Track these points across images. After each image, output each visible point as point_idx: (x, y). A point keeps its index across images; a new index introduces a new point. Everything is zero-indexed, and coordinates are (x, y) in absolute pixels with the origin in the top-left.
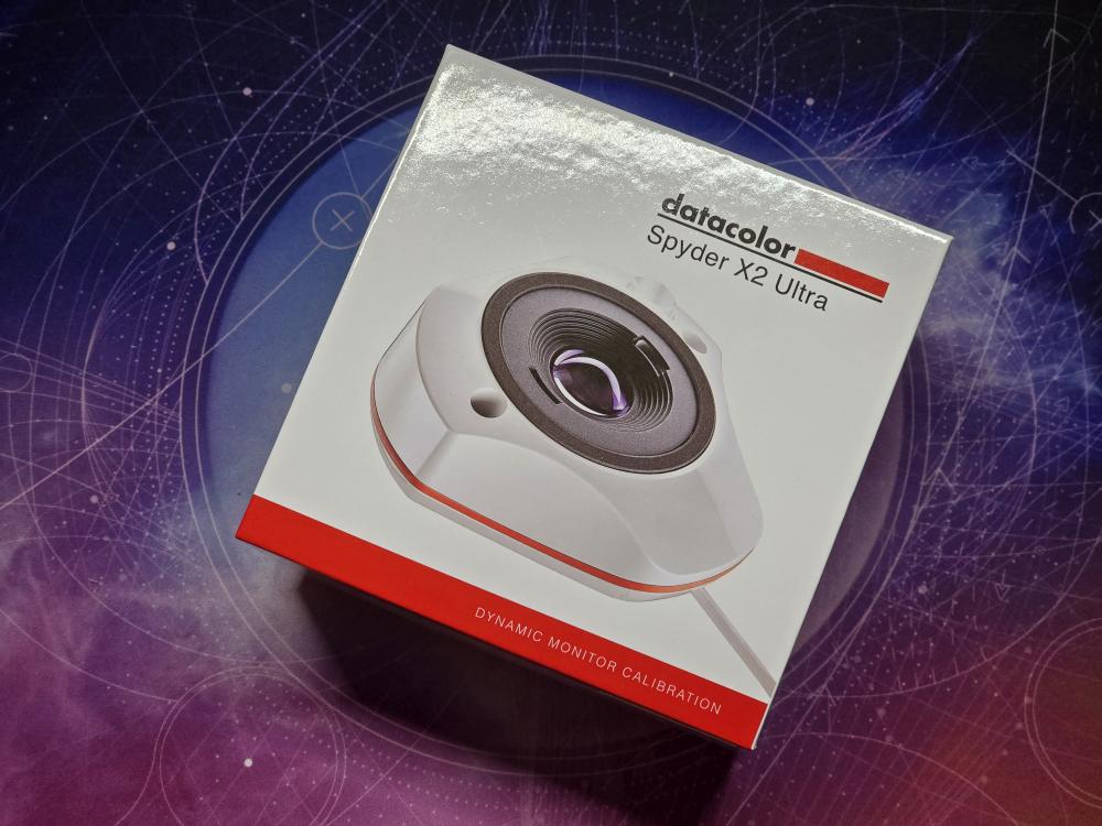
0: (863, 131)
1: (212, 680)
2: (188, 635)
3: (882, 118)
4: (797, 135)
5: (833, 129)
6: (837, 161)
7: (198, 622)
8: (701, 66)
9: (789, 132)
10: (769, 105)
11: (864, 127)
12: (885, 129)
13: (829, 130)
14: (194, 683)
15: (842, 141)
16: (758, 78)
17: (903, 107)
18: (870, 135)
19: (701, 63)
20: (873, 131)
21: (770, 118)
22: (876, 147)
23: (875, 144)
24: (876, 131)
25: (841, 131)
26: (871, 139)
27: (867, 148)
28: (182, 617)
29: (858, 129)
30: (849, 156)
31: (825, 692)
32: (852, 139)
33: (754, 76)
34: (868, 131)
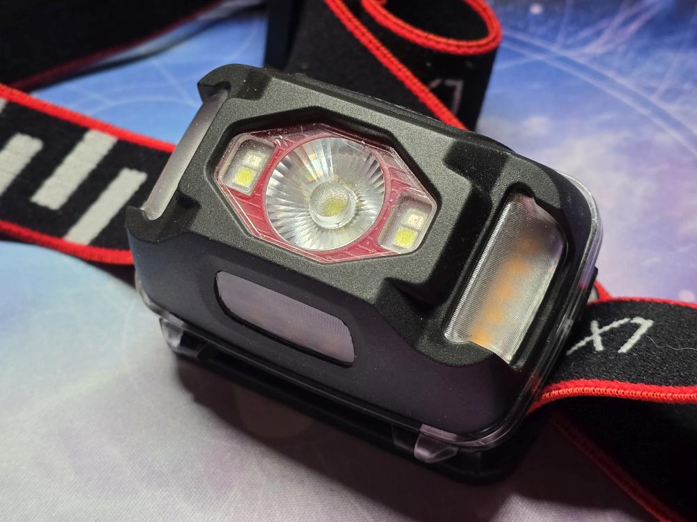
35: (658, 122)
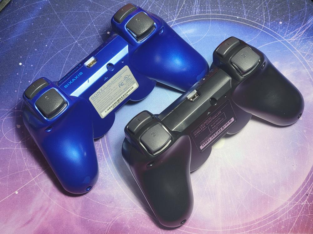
0: (298, 30)
1: (120, 215)
2: (111, 202)
3: (303, 26)
4: (278, 33)
5: (289, 31)
6: (291, 40)
7: (113, 198)
8: (246, 14)
9: (275, 33)
10: (269, 25)
11: (298, 29)
12: (304, 29)
13: (287, 31)
14: (115, 217)
15: (292, 34)
16: (264, 17)
17: (309, 22)
18: (300, 32)
19: (246, 13)
20: (301, 30)
21: (269, 29)
22: (302, 35)
23: (302, 34)
24: (302, 30)
25: (291, 31)
26: (300, 33)
27: (299, 36)
28: (108, 197)
29: (296, 30)
30: (294, 38)
31: (307, 202)
32: (295, 33)
33: (263, 16)
34: (299, 30)
35: (304, 65)
